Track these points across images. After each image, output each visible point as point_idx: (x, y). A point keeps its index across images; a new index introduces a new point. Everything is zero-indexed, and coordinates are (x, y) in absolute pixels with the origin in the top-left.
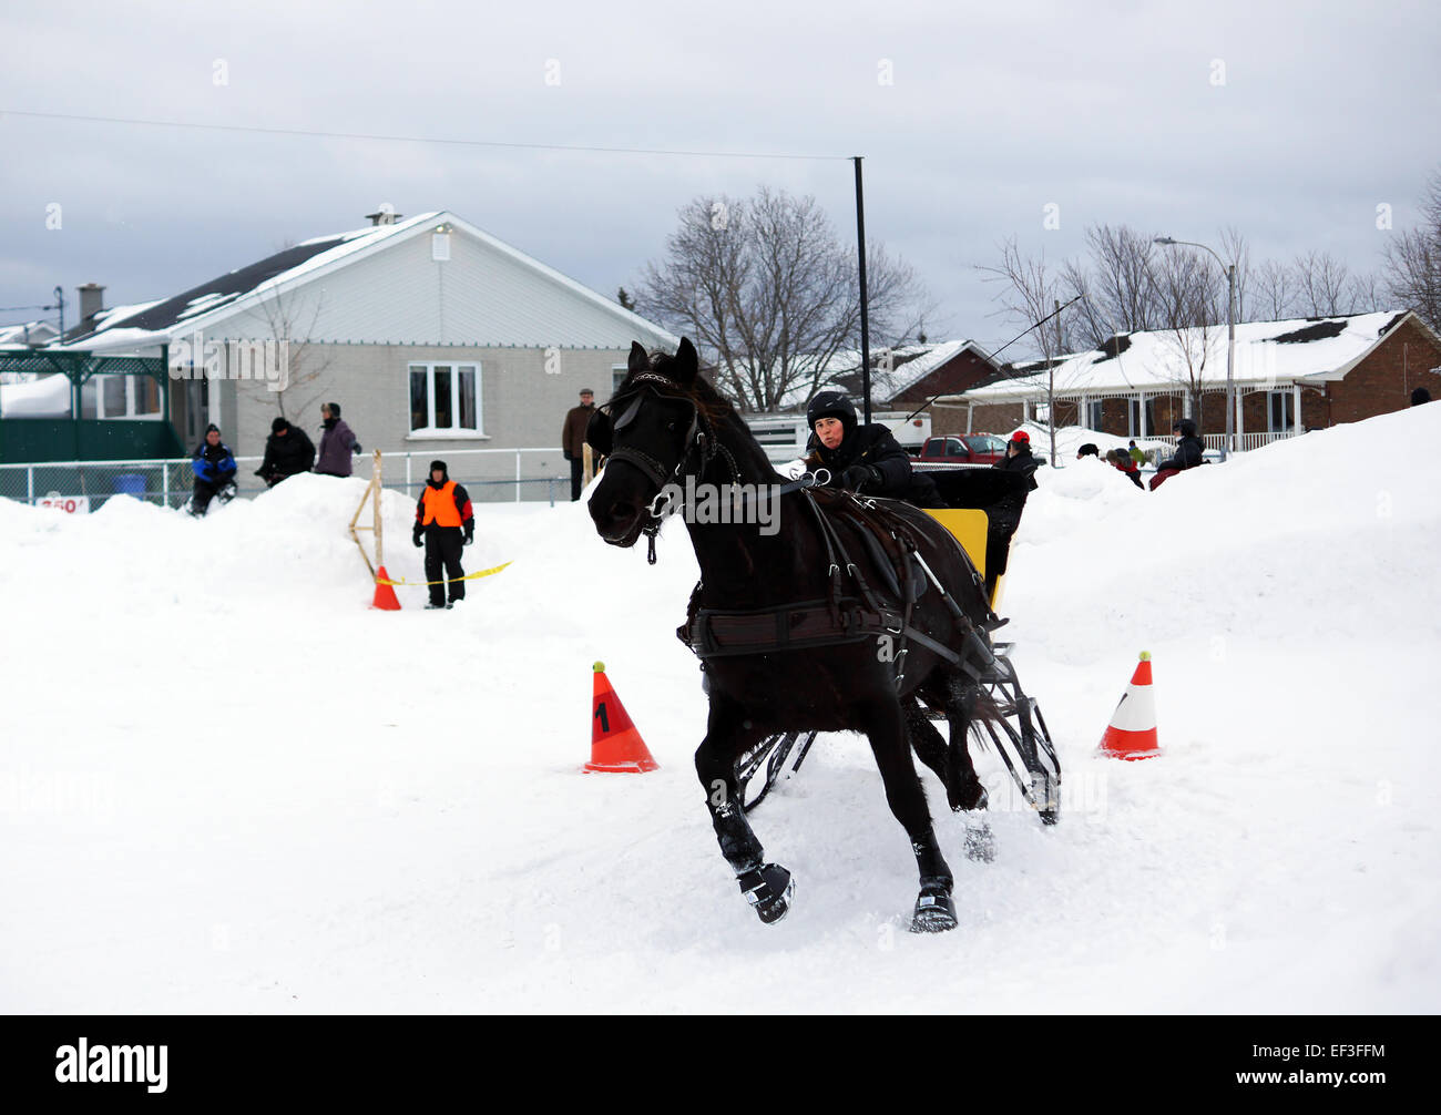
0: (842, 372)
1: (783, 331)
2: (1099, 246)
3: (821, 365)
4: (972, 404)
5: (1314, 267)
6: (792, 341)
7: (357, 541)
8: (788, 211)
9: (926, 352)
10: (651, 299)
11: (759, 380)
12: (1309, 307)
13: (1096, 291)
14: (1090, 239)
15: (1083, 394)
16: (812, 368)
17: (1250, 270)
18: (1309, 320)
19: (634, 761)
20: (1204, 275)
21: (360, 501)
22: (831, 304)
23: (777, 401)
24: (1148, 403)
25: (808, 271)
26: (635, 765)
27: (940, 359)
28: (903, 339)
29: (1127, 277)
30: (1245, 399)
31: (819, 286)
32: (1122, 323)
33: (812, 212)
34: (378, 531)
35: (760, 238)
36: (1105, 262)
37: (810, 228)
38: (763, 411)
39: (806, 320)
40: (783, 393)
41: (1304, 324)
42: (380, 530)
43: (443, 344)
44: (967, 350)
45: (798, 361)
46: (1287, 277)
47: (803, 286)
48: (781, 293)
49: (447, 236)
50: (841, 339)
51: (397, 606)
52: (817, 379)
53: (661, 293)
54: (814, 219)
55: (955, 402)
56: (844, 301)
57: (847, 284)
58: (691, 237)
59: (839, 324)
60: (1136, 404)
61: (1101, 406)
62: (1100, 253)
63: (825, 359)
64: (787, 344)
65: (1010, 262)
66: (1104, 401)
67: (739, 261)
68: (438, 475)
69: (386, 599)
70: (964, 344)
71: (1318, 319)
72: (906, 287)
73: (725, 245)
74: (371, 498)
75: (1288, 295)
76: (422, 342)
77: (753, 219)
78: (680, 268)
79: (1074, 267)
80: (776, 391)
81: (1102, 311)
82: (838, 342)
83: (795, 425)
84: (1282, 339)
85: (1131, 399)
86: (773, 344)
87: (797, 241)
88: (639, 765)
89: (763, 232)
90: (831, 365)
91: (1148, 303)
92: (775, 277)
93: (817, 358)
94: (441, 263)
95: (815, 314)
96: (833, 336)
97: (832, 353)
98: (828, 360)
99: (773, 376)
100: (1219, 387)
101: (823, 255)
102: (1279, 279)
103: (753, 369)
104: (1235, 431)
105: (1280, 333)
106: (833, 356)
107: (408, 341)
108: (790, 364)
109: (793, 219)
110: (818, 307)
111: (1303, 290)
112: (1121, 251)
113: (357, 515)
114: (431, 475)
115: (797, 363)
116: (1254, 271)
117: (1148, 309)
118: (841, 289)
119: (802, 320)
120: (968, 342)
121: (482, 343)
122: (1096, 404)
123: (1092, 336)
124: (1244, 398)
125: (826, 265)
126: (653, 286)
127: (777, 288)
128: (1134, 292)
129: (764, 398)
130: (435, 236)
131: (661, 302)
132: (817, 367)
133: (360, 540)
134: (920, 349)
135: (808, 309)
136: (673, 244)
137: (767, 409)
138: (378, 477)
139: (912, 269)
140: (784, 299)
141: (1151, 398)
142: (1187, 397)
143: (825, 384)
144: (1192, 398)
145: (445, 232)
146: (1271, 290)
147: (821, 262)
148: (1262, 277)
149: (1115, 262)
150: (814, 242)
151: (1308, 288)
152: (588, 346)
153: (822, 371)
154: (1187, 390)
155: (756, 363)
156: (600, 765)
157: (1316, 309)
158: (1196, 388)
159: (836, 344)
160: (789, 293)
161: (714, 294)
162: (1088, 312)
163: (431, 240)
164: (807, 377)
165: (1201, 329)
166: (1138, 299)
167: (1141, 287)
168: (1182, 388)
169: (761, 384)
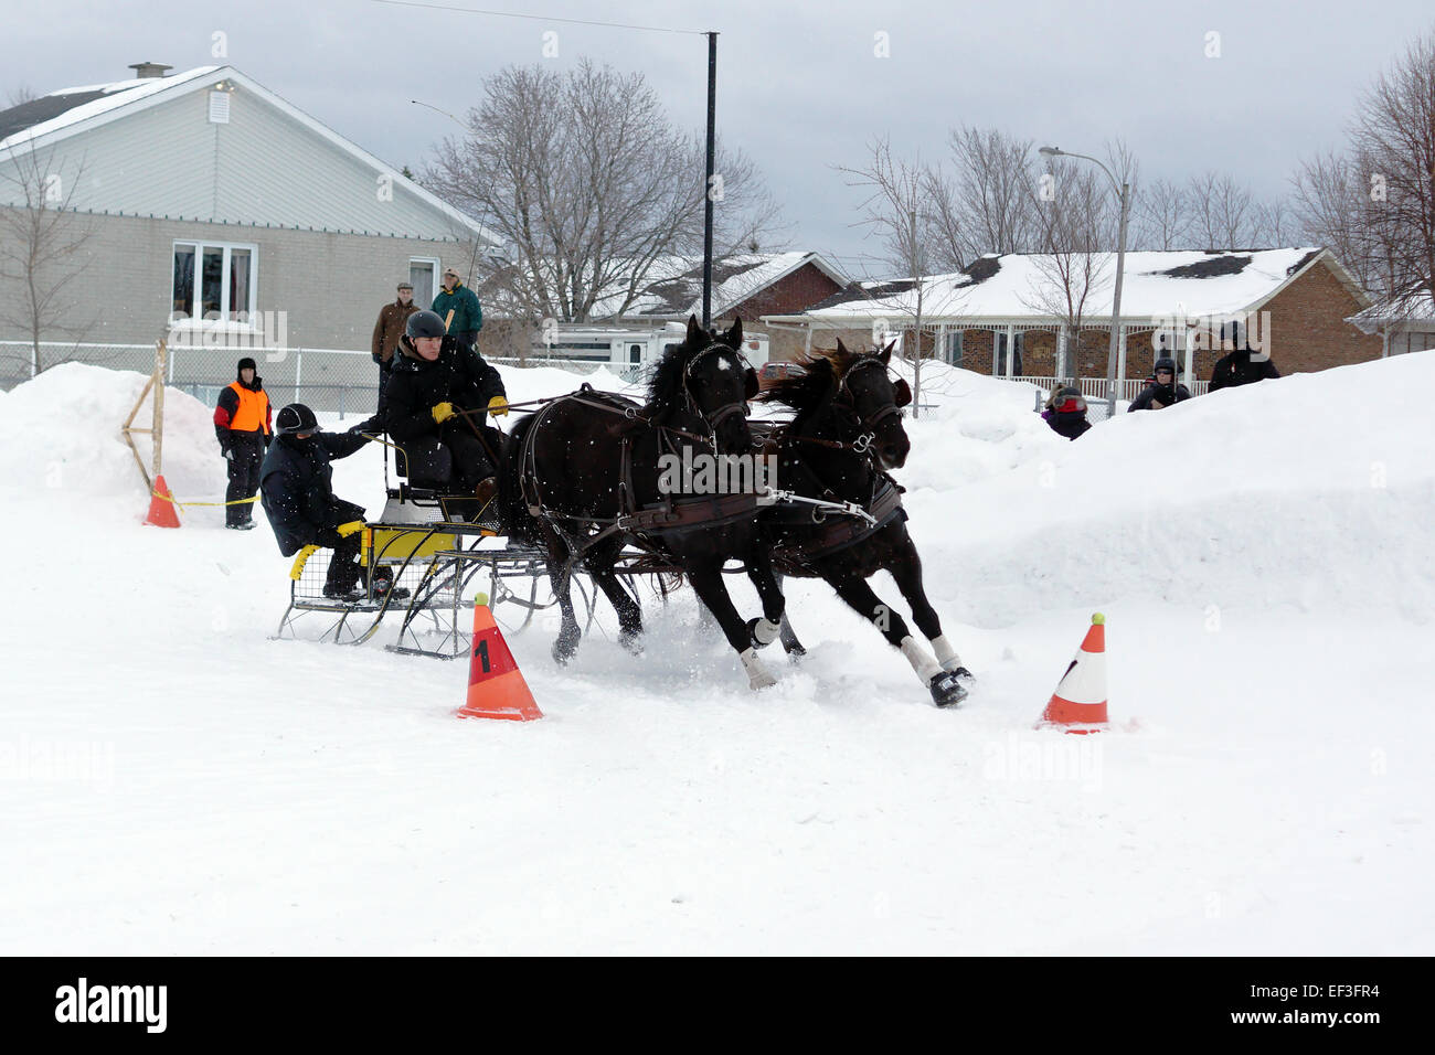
0: (664, 280)
1: (598, 228)
2: (965, 152)
3: (639, 271)
4: (812, 326)
5: (1212, 192)
6: (607, 241)
7: (131, 445)
8: (612, 90)
9: (762, 263)
10: (444, 183)
11: (566, 285)
12: (1203, 237)
13: (958, 203)
14: (955, 143)
15: (943, 324)
16: (629, 273)
17: (1139, 191)
18: (1208, 252)
19: (517, 708)
20: (1087, 191)
21: (135, 401)
22: (656, 200)
23: (586, 309)
24: (1016, 337)
25: (631, 160)
26: (517, 712)
27: (777, 272)
28: (736, 247)
29: (995, 190)
30: (1130, 339)
31: (643, 179)
32: (987, 243)
33: (641, 92)
34: (157, 434)
35: (578, 119)
36: (970, 171)
37: (637, 109)
38: (568, 320)
39: (624, 218)
40: (593, 301)
41: (1201, 257)
42: (161, 434)
43: (215, 221)
44: (810, 264)
45: (613, 265)
46: (1181, 201)
47: (624, 178)
48: (599, 184)
49: (228, 95)
50: (664, 243)
51: (175, 523)
52: (633, 287)
53: (457, 176)
54: (642, 101)
55: (791, 324)
56: (671, 198)
57: (675, 179)
58: (497, 112)
59: (663, 225)
60: (1003, 339)
61: (961, 338)
62: (965, 160)
63: (644, 265)
64: (601, 245)
65: (880, 165)
66: (965, 333)
67: (551, 143)
68: (248, 375)
69: (163, 515)
70: (806, 257)
71: (1218, 252)
72: (744, 186)
73: (537, 124)
74: (151, 395)
75: (1181, 222)
76: (191, 218)
77: (570, 95)
78: (482, 148)
79: (934, 174)
80: (586, 298)
81: (963, 227)
82: (662, 243)
83: (610, 339)
84: (1177, 272)
85: (997, 332)
86: (585, 243)
87: (620, 125)
88: (522, 712)
89: (581, 112)
90: (651, 272)
91: (1018, 221)
92: (593, 165)
93: (635, 262)
94: (218, 125)
95: (636, 211)
96: (655, 237)
97: (653, 258)
98: (648, 266)
99: (583, 281)
100: (1101, 324)
101: (649, 142)
102: (1172, 202)
103: (560, 272)
104: (1116, 378)
105: (1173, 266)
106: (655, 262)
107: (174, 216)
108: (604, 266)
109: (618, 99)
110: (640, 203)
111: (1199, 218)
112: (990, 159)
113: (133, 415)
114: (240, 375)
115: (610, 267)
116: (1143, 192)
117: (1017, 229)
118: (668, 185)
119: (620, 218)
120: (811, 254)
121: (261, 222)
122: (957, 335)
123: (950, 255)
124: (1128, 337)
125: (652, 156)
126: (449, 168)
127: (593, 178)
128: (1002, 208)
129: (570, 305)
130: (213, 94)
131: (457, 187)
132: (634, 273)
133: (135, 443)
134: (754, 260)
135: (629, 205)
136: (475, 119)
137: (573, 319)
138: (161, 372)
139: (752, 165)
140: (601, 191)
141: (1021, 332)
142: (1062, 333)
143: (643, 294)
144: (1069, 335)
145: (223, 90)
146: (1162, 214)
147: (648, 151)
148: (1152, 200)
149: (983, 171)
150: (640, 127)
151: (1204, 215)
152: (384, 233)
153: (640, 278)
154: (1063, 326)
155: (564, 265)
156: (477, 710)
157: (1212, 240)
158: (1075, 326)
159: (658, 247)
160: (608, 185)
161: (520, 181)
162: (950, 228)
163: (209, 99)
164: (621, 284)
165: (1085, 256)
166: (1007, 216)
167: (1010, 203)
168: (1058, 323)
169: (568, 289)
